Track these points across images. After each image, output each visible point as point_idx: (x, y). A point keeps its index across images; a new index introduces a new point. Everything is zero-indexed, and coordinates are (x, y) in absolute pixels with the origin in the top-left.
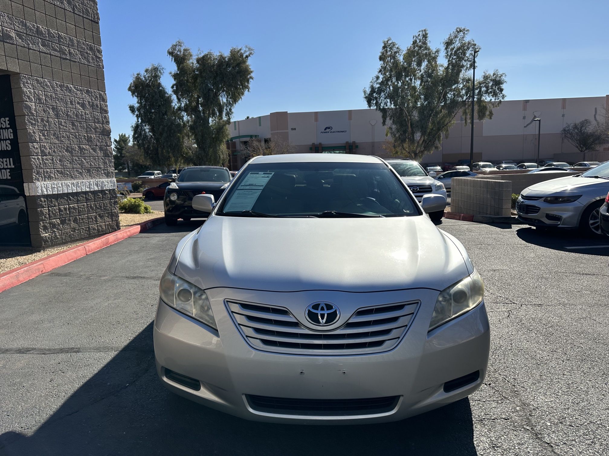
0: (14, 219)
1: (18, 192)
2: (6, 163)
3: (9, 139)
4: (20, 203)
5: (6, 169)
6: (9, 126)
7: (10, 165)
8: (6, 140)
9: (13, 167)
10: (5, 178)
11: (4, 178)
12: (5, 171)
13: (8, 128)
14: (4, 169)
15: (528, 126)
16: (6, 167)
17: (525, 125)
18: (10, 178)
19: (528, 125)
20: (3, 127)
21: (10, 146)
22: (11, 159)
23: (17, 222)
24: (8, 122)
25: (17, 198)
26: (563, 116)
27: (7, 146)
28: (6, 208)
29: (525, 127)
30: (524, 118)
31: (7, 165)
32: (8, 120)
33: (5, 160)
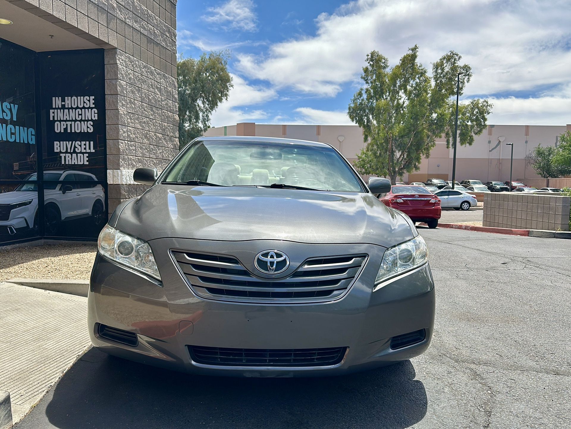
0: (88, 210)
1: (96, 180)
2: (85, 147)
3: (92, 120)
4: (98, 192)
5: (83, 153)
6: (94, 106)
7: (90, 149)
8: (88, 121)
9: (94, 151)
10: (82, 163)
11: (79, 163)
12: (82, 155)
13: (92, 108)
14: (81, 153)
15: (493, 151)
16: (83, 151)
17: (490, 150)
18: (87, 163)
19: (493, 149)
20: (86, 106)
21: (92, 128)
22: (92, 143)
23: (90, 214)
24: (92, 101)
25: (94, 187)
26: (526, 142)
27: (88, 127)
28: (78, 197)
29: (490, 151)
30: (489, 142)
31: (85, 149)
32: (93, 99)
33: (83, 143)
